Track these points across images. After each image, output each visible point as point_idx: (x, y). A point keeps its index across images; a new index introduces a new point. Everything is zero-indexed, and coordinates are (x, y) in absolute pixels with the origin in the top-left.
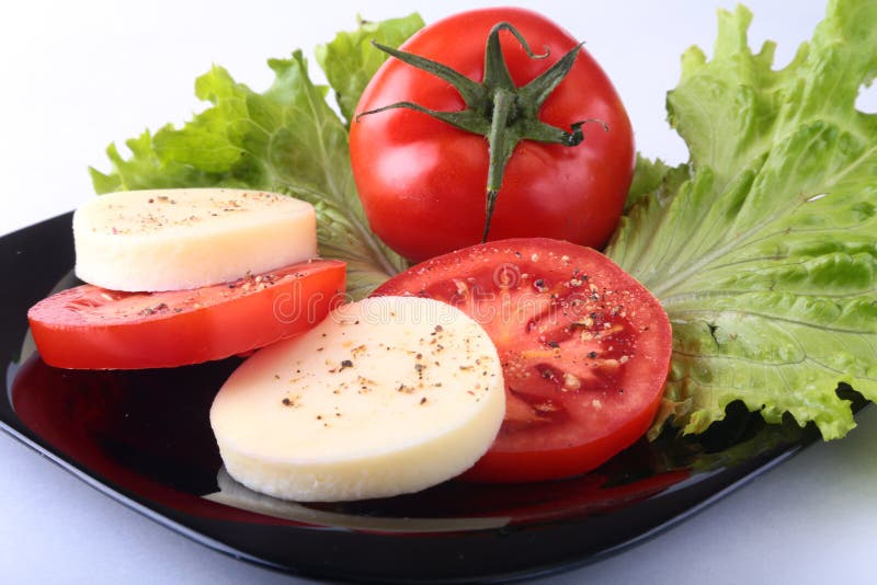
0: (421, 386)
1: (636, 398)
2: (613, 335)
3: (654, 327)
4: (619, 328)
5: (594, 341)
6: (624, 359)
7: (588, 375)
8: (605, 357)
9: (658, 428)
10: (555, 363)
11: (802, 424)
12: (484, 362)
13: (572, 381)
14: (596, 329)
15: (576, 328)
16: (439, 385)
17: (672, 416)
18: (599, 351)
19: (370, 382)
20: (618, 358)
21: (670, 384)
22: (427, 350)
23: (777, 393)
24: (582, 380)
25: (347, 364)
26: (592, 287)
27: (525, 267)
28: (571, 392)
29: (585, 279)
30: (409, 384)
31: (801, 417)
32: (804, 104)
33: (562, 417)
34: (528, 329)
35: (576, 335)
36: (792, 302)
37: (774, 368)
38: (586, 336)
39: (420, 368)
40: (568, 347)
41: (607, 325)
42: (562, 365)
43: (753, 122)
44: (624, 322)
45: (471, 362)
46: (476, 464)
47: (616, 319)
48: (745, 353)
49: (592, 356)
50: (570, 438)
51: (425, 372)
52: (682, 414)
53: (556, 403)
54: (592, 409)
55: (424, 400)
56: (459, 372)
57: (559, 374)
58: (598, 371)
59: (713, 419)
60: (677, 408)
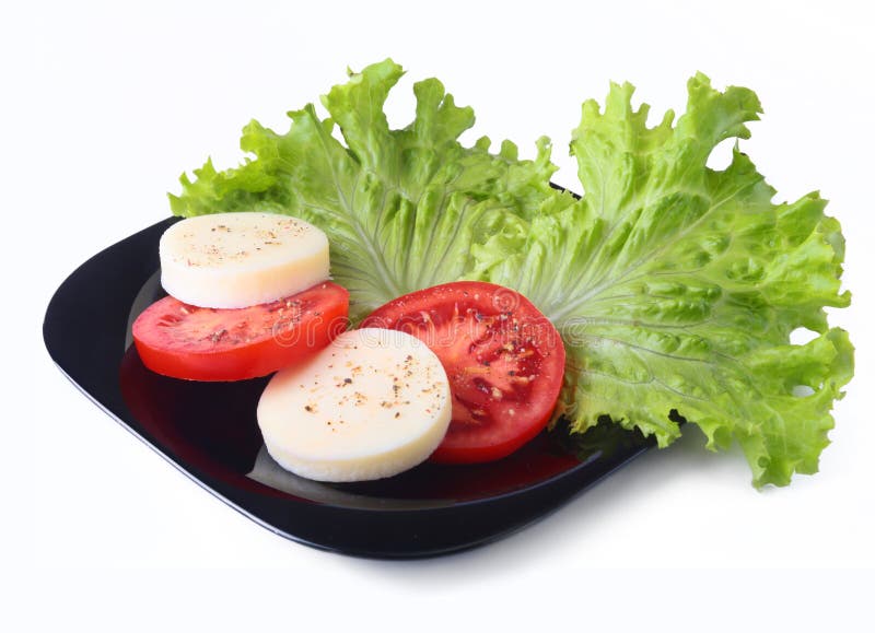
0: (396, 403)
1: (538, 408)
2: (527, 358)
3: (554, 353)
4: (531, 353)
5: (512, 362)
6: (532, 377)
7: (508, 388)
8: (519, 374)
9: (554, 422)
10: (486, 377)
11: (646, 435)
12: (438, 387)
13: (497, 394)
14: (516, 352)
15: (502, 351)
16: (408, 403)
17: (564, 415)
18: (517, 370)
19: (363, 397)
20: (528, 376)
21: (564, 389)
22: (400, 374)
23: (632, 405)
24: (503, 392)
25: (348, 381)
26: (515, 321)
27: (471, 304)
28: (495, 401)
29: (510, 314)
30: (388, 401)
31: (646, 429)
32: (667, 179)
33: (489, 422)
34: (470, 351)
35: (502, 356)
36: (649, 335)
37: (633, 386)
38: (508, 358)
39: (396, 388)
40: (496, 365)
41: (523, 350)
42: (492, 380)
43: (632, 184)
44: (534, 349)
45: (430, 386)
46: (431, 457)
47: (529, 346)
48: (615, 373)
49: (511, 373)
50: (493, 438)
51: (399, 390)
52: (570, 414)
53: (486, 409)
54: (508, 415)
55: (398, 415)
56: (421, 393)
57: (489, 386)
58: (515, 385)
59: (589, 425)
60: (567, 410)
